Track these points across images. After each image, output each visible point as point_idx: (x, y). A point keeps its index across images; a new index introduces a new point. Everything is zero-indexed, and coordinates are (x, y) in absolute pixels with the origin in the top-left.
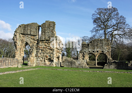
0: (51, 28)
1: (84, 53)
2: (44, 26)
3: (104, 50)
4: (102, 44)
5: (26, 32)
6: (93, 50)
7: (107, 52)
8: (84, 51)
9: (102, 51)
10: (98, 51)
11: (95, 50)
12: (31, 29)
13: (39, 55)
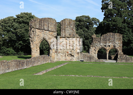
0: (71, 26)
1: (95, 47)
2: (64, 24)
3: (116, 45)
4: (114, 38)
5: (43, 28)
6: (105, 45)
7: (118, 46)
8: (96, 45)
9: (114, 46)
10: (109, 46)
11: (107, 44)
12: (48, 25)
13: (59, 51)
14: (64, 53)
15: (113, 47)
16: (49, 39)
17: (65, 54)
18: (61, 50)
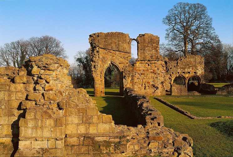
0: (154, 45)
1: (170, 74)
2: (143, 41)
3: (197, 71)
8: (171, 72)
11: (186, 71)
12: (118, 42)
13: (136, 81)
14: (143, 84)
15: (194, 74)
16: (120, 63)
17: (144, 86)
18: (140, 80)
